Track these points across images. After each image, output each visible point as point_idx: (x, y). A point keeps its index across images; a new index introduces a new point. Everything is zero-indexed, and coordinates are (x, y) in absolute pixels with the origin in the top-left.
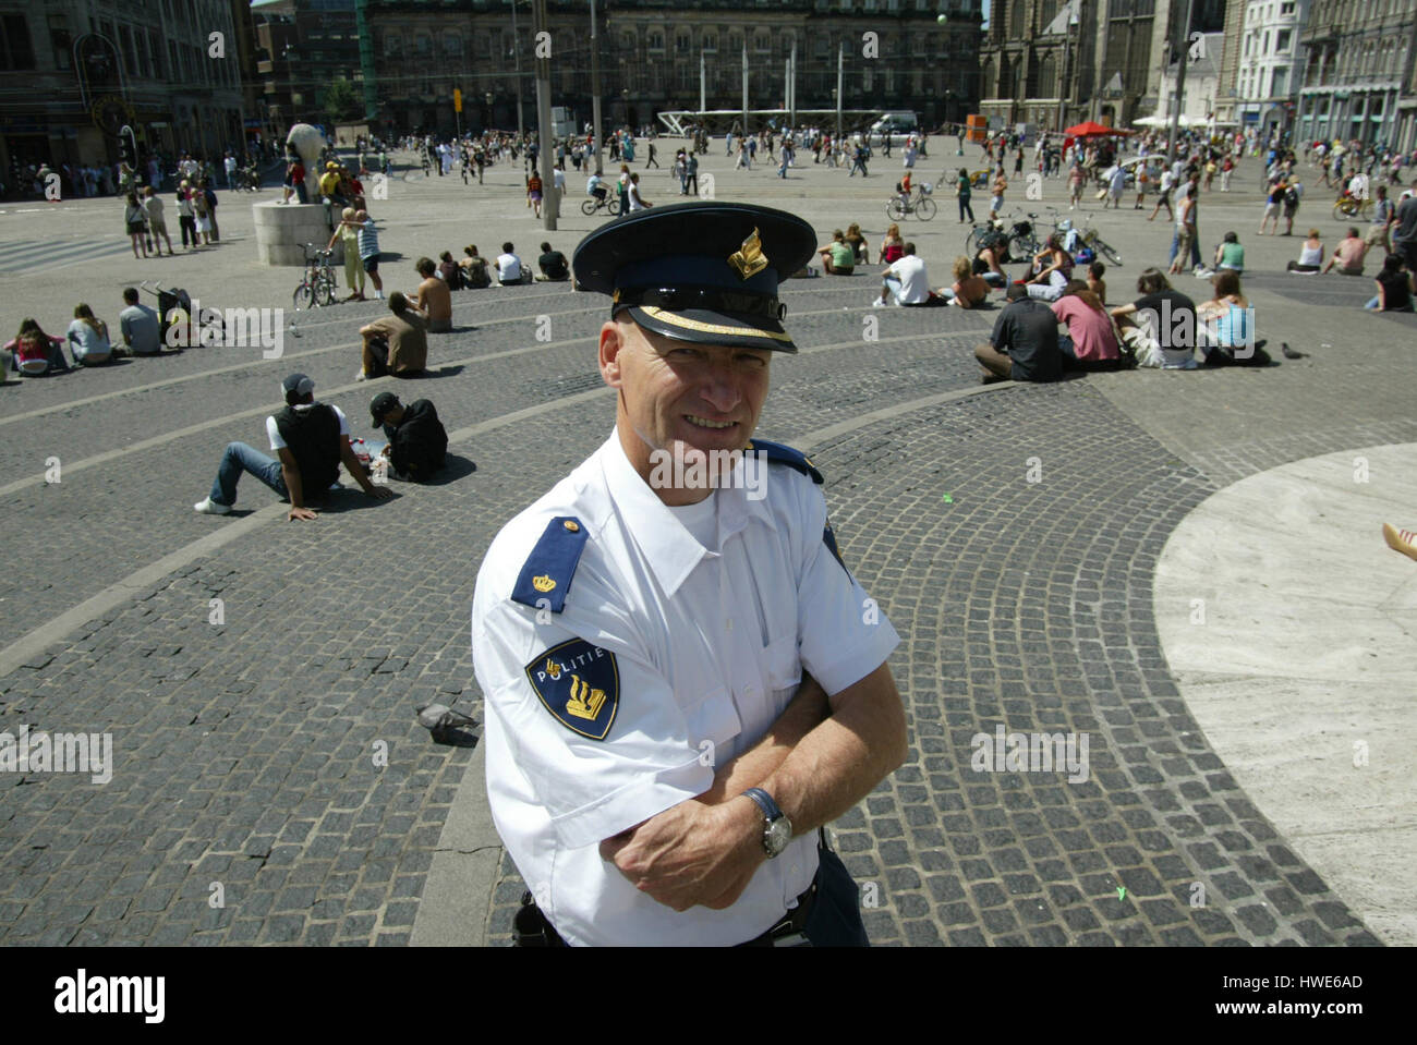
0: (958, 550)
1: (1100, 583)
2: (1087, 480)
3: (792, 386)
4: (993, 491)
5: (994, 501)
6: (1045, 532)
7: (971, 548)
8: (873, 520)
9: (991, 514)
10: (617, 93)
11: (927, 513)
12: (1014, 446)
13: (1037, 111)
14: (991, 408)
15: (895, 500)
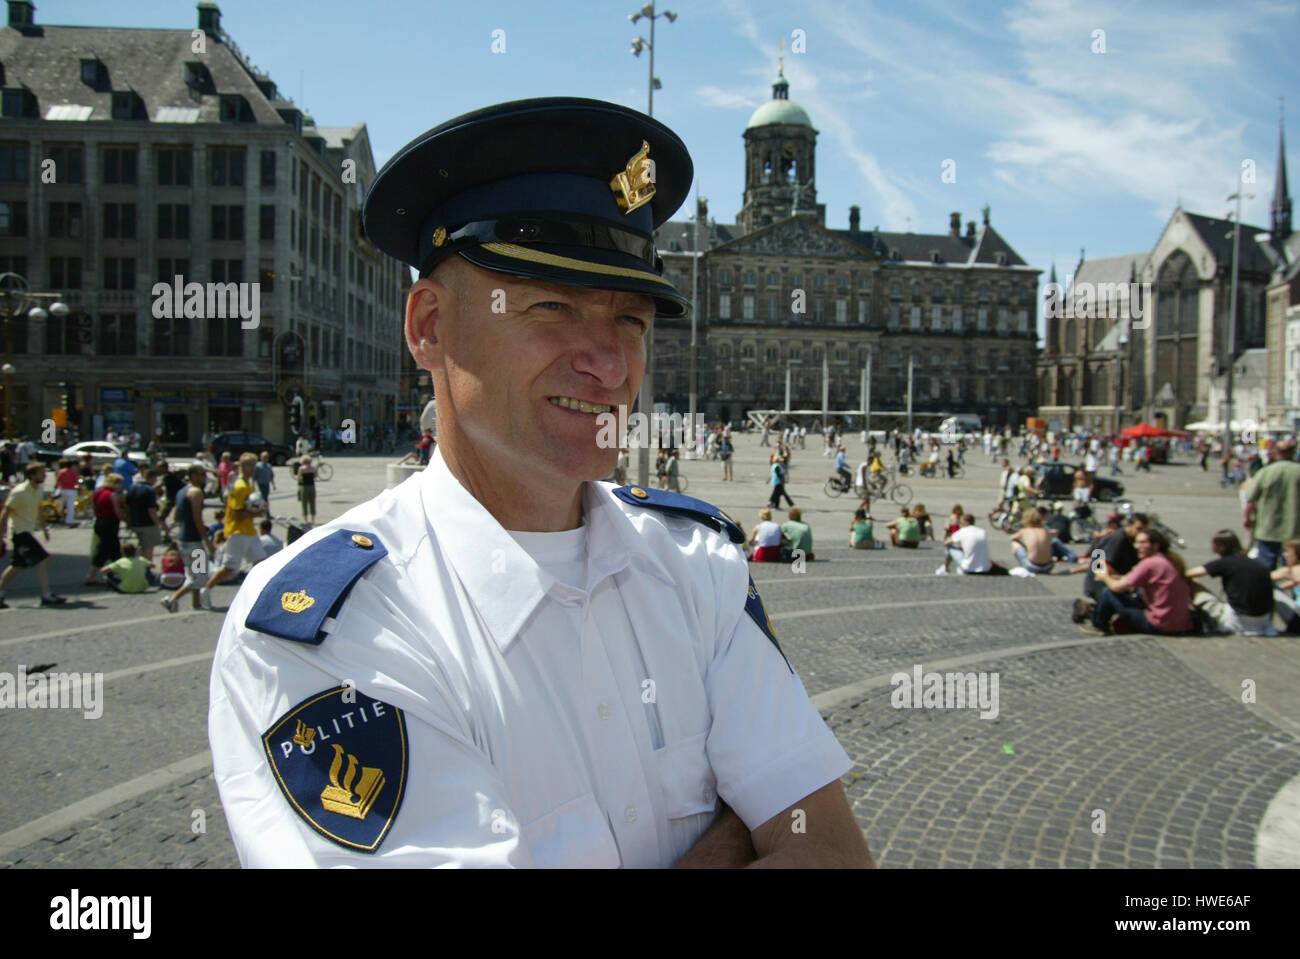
0: (1020, 803)
1: (1190, 852)
2: (1164, 739)
3: (851, 637)
4: (1059, 745)
5: (1059, 755)
6: (1120, 790)
7: (1036, 803)
8: (925, 766)
9: (1057, 769)
10: (713, 393)
11: (985, 763)
12: (1081, 702)
13: (1092, 417)
14: (1056, 665)
15: (951, 748)
